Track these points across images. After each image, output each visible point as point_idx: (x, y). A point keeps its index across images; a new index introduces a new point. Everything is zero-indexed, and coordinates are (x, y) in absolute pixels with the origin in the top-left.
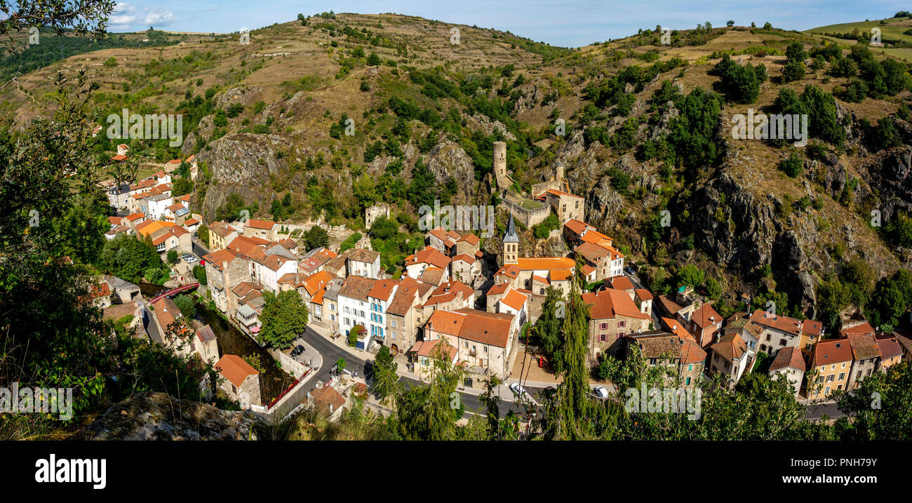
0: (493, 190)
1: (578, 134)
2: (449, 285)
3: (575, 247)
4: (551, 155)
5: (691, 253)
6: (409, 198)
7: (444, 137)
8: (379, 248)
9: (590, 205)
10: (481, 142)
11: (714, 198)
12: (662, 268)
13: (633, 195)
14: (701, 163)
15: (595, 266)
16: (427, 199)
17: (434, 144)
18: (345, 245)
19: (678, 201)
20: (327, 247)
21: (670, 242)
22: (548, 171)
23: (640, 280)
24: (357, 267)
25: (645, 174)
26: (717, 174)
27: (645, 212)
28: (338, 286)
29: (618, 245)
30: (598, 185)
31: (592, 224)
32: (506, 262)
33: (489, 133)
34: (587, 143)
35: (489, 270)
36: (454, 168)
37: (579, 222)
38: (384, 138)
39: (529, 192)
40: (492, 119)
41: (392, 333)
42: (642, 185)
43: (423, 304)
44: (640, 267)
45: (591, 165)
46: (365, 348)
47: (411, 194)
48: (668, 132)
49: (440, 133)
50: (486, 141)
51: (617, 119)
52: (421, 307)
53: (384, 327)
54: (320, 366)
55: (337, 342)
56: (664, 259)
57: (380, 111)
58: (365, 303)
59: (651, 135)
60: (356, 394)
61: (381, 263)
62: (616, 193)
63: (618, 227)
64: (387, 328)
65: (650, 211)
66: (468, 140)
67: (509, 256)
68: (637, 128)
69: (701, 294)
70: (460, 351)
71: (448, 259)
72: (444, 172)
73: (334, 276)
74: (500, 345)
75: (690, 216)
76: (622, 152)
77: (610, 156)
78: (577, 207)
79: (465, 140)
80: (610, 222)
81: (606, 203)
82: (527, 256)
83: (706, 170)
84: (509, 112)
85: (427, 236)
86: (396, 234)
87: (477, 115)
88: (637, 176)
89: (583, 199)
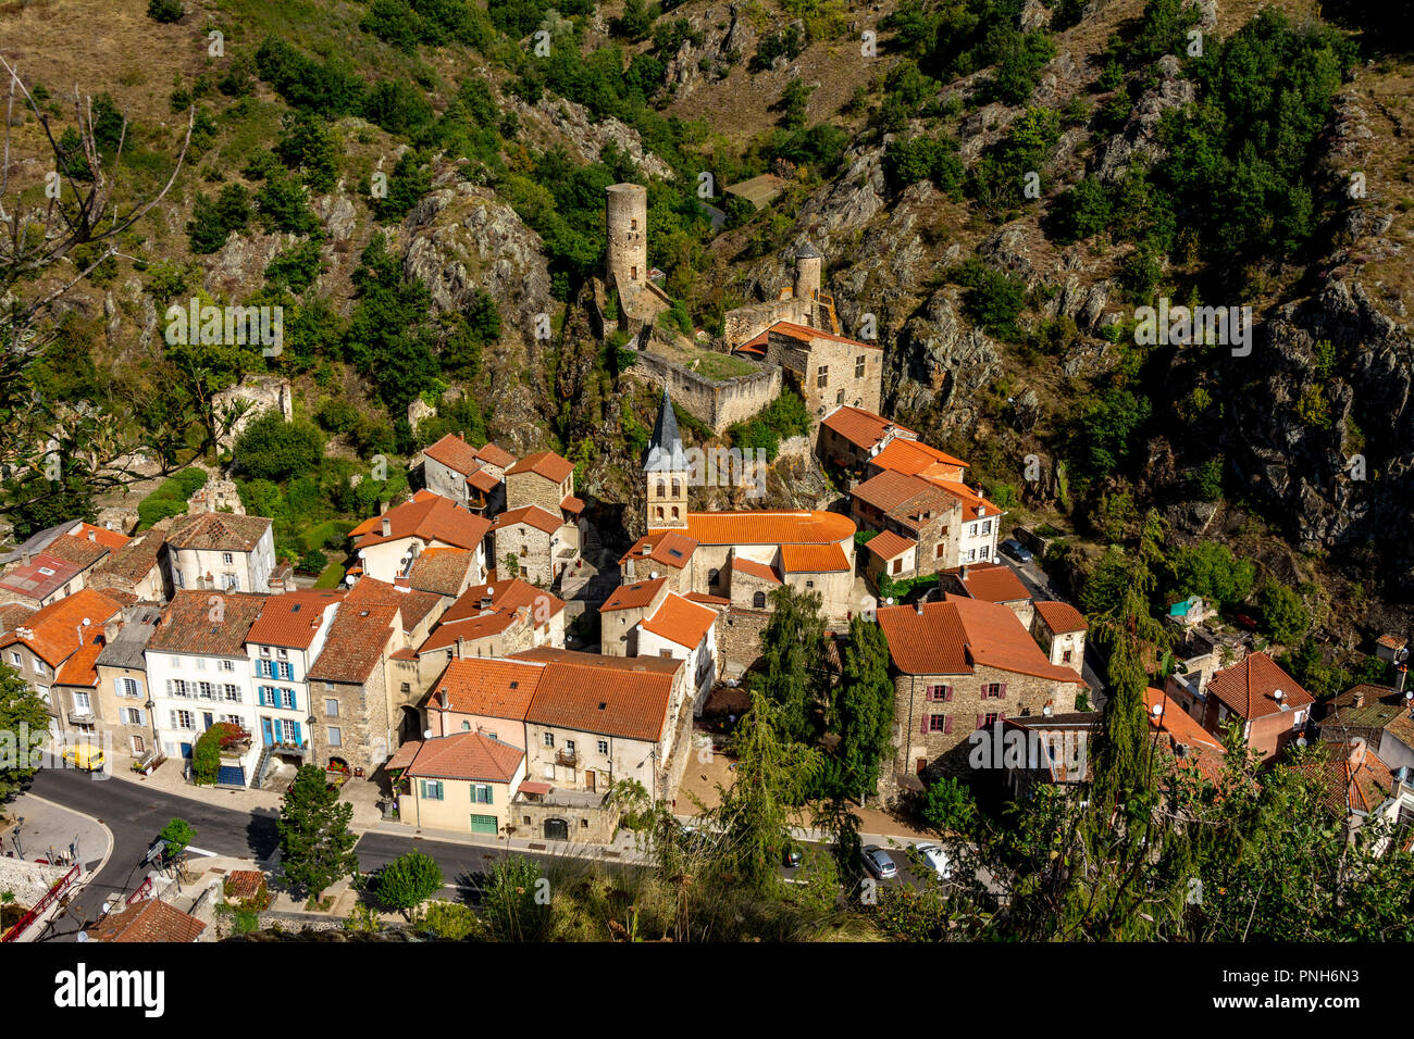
0: (610, 327)
1: (866, 158)
2: (490, 591)
3: (854, 484)
4: (782, 223)
5: (1211, 512)
6: (349, 356)
7: (450, 171)
8: (267, 507)
9: (897, 367)
10: (565, 186)
11: (1297, 355)
12: (1118, 549)
13: (1031, 342)
14: (1255, 250)
15: (915, 535)
16: (407, 358)
17: (419, 195)
18: (151, 509)
19: (1175, 362)
20: (89, 518)
21: (1145, 476)
22: (771, 272)
23: (1046, 578)
24: (199, 566)
25: (1074, 279)
26: (1313, 283)
27: (1066, 389)
28: (143, 626)
29: (983, 480)
30: (923, 312)
31: (904, 421)
32: (654, 524)
33: (590, 157)
34: (894, 188)
35: (604, 546)
36: (485, 266)
37: (868, 415)
38: (253, 174)
39: (715, 331)
40: (598, 113)
41: (327, 731)
42: (1060, 312)
43: (415, 647)
44: (1049, 542)
45: (905, 253)
46: (248, 782)
47: (356, 347)
48: (1155, 154)
49: (437, 158)
50: (581, 181)
51: (990, 113)
52: (410, 656)
53: (301, 717)
54: (107, 852)
55: (154, 781)
56: (1125, 525)
57: (230, 88)
58: (237, 664)
59: (1100, 163)
60: (234, 901)
61: (277, 547)
62: (979, 334)
63: (984, 430)
64: (312, 720)
65: (1084, 386)
66: (523, 180)
67: (661, 510)
68: (1055, 140)
69: (1241, 626)
70: (532, 755)
71: (483, 524)
72: (458, 279)
73: (127, 600)
74: (645, 735)
75: (1214, 406)
76: (1003, 214)
77: (966, 227)
78: (859, 372)
79: (514, 178)
80: (958, 417)
81: (949, 363)
82: (713, 507)
83: (1274, 273)
84: (648, 91)
85: (414, 463)
86: (317, 461)
87: (550, 103)
88: (1047, 286)
89: (879, 352)
